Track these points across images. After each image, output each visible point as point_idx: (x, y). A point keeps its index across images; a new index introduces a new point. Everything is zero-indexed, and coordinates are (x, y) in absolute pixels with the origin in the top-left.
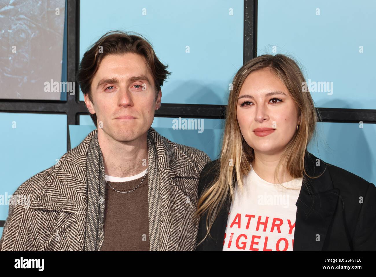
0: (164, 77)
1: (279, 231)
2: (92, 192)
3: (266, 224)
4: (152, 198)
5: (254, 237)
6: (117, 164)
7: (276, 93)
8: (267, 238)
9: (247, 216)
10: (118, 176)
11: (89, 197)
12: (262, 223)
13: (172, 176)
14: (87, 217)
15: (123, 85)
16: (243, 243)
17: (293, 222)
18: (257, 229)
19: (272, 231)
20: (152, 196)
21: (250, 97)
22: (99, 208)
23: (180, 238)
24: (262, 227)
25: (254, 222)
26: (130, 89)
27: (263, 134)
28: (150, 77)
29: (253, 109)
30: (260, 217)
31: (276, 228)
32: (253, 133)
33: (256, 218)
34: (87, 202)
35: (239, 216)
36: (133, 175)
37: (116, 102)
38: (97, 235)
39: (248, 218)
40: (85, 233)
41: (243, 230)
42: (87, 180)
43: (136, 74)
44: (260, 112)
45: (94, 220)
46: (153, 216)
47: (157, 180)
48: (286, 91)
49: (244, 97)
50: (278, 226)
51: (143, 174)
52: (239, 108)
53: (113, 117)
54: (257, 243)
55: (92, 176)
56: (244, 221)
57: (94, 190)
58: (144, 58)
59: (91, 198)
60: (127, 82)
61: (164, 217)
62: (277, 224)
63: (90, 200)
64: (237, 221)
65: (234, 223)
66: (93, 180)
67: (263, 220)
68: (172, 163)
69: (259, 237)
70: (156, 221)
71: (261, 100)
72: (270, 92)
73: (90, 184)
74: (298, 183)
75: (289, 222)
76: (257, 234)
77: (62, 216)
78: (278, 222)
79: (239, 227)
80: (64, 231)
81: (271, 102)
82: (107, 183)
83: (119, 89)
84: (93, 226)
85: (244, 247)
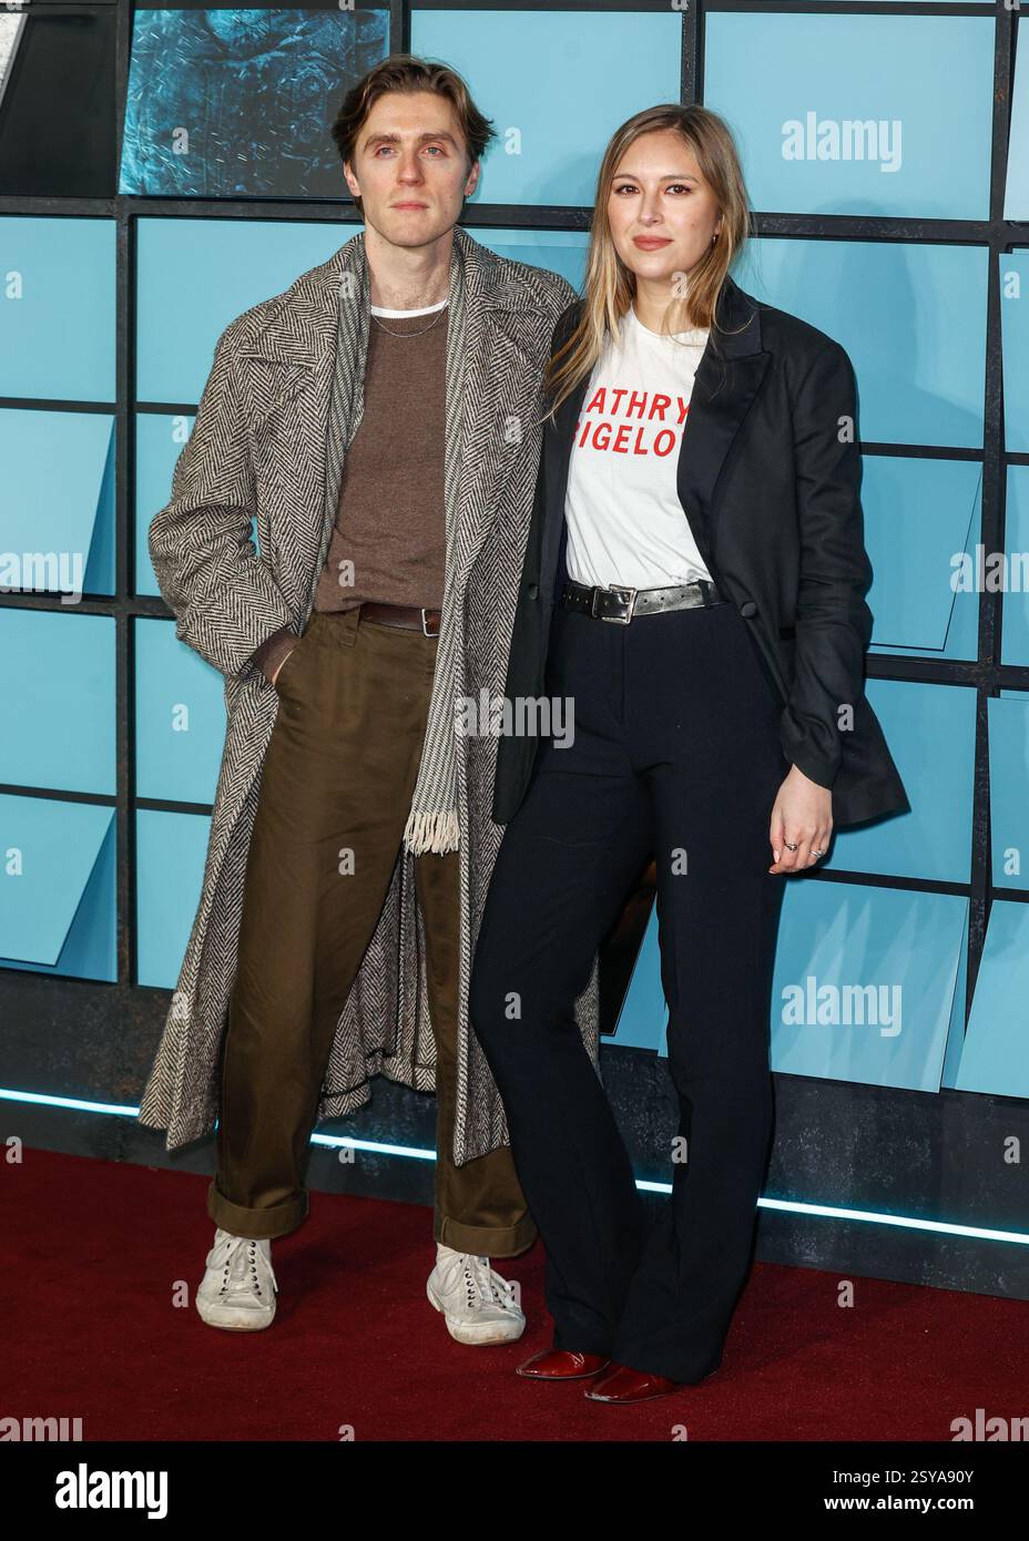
0: (486, 139)
1: (662, 417)
2: (345, 331)
3: (642, 405)
4: (453, 346)
5: (623, 428)
6: (395, 287)
7: (681, 178)
8: (642, 430)
9: (615, 391)
10: (397, 309)
11: (340, 340)
13: (487, 309)
14: (334, 375)
15: (408, 146)
16: (604, 439)
17: (686, 403)
18: (629, 414)
19: (651, 417)
20: (454, 341)
21: (634, 179)
22: (357, 359)
23: (499, 414)
24: (636, 410)
25: (625, 401)
26: (421, 156)
27: (652, 246)
28: (459, 137)
29: (637, 199)
30: (635, 394)
31: (657, 411)
32: (632, 242)
33: (630, 395)
34: (336, 349)
35: (602, 391)
36: (423, 307)
37: (395, 176)
38: (351, 408)
39: (616, 396)
40: (330, 402)
41: (606, 417)
42: (339, 312)
43: (432, 129)
44: (647, 208)
45: (344, 379)
47: (462, 315)
48: (699, 175)
49: (622, 176)
50: (662, 409)
51: (439, 306)
52: (614, 196)
53: (389, 204)
54: (626, 439)
56: (610, 399)
57: (349, 329)
58: (449, 103)
59: (343, 341)
60: (415, 143)
62: (660, 405)
63: (340, 344)
64: (599, 401)
65: (594, 404)
66: (348, 311)
67: (639, 399)
68: (490, 287)
69: (630, 429)
70: (458, 385)
71: (651, 187)
72: (670, 174)
73: (342, 318)
74: (702, 336)
75: (680, 401)
76: (627, 422)
77: (293, 373)
78: (661, 402)
79: (601, 411)
80: (294, 399)
81: (672, 190)
82: (375, 321)
83: (400, 154)
84: (343, 389)
85: (605, 447)
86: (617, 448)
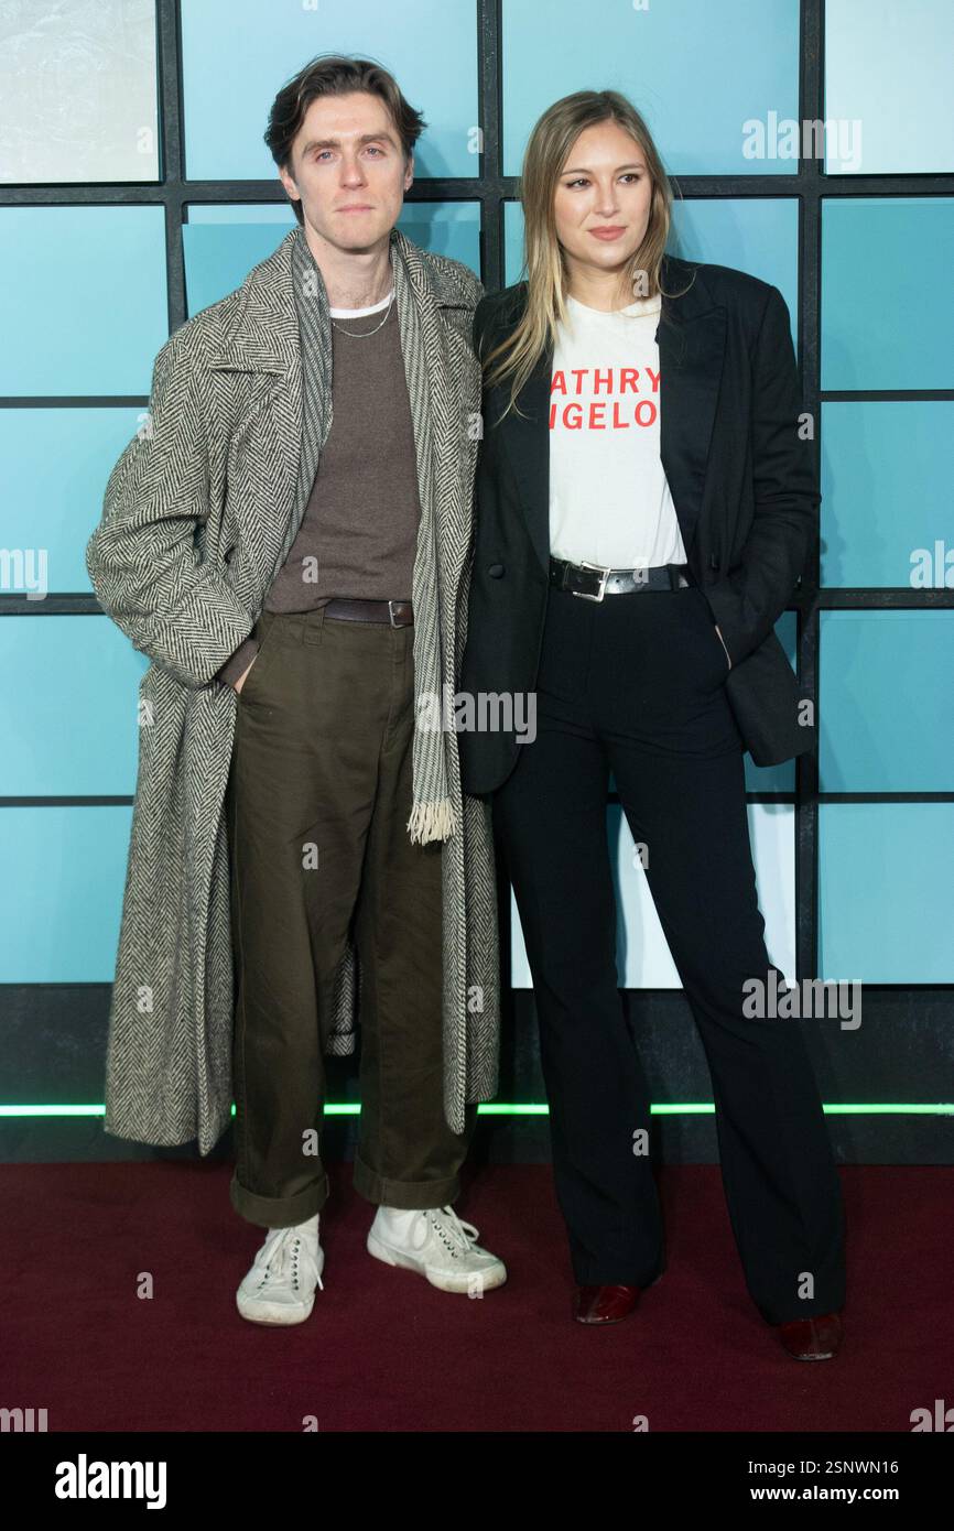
1: (635, 390)
3: (609, 381)
4: (409, 343)
5: (593, 406)
7: (632, 166)
8: (616, 405)
9: (575, 373)
10: (347, 308)
12: (603, 381)
13: (439, 305)
15: (349, 149)
16: (575, 418)
17: (656, 371)
18: (597, 391)
19: (623, 390)
21: (588, 172)
24: (603, 387)
25: (588, 380)
26: (360, 157)
28: (394, 135)
29: (590, 192)
30: (597, 372)
31: (628, 385)
32: (588, 233)
33: (592, 374)
35: (560, 374)
36: (371, 305)
37: (337, 180)
38: (323, 413)
39: (577, 376)
42: (299, 317)
43: (370, 130)
44: (608, 200)
46: (414, 376)
47: (414, 313)
49: (575, 171)
50: (632, 382)
51: (387, 302)
52: (562, 190)
53: (334, 208)
54: (601, 416)
55: (308, 309)
57: (315, 333)
59: (311, 346)
60: (355, 147)
61: (437, 376)
62: (629, 379)
64: (560, 383)
67: (603, 375)
69: (603, 405)
71: (604, 178)
75: (649, 371)
76: (597, 399)
77: (260, 380)
78: (629, 376)
79: (565, 392)
80: (268, 406)
81: (623, 180)
82: (336, 323)
83: (340, 157)
85: (579, 425)
86: (592, 426)
